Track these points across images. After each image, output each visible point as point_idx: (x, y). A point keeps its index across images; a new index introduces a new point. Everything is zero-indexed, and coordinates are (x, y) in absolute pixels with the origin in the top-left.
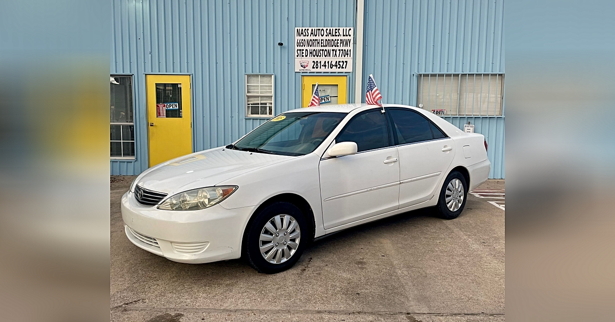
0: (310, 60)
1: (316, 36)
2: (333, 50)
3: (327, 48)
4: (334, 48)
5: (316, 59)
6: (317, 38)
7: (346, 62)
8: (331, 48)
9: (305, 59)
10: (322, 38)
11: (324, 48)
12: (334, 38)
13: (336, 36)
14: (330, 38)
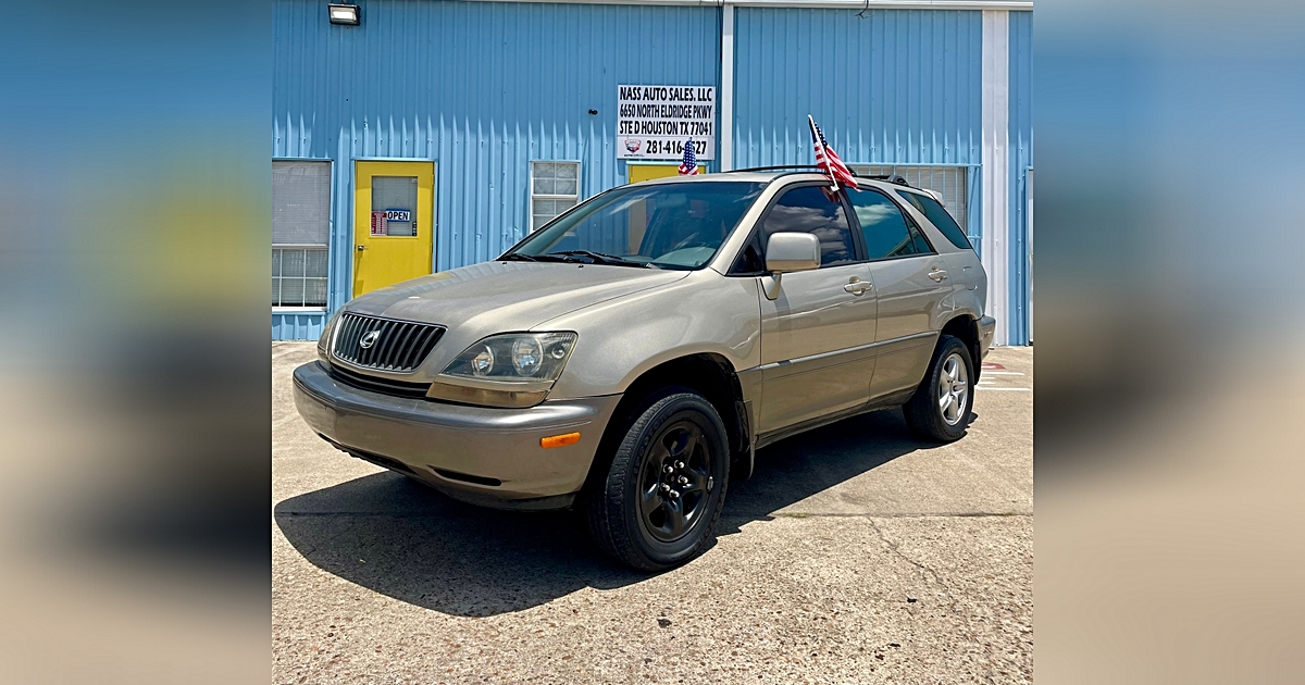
0: (643, 139)
1: (653, 99)
2: (682, 123)
3: (672, 120)
4: (683, 119)
5: (653, 138)
6: (655, 102)
7: (704, 143)
8: (679, 120)
9: (634, 137)
10: (664, 103)
11: (667, 120)
12: (683, 103)
13: (687, 99)
14: (676, 102)
